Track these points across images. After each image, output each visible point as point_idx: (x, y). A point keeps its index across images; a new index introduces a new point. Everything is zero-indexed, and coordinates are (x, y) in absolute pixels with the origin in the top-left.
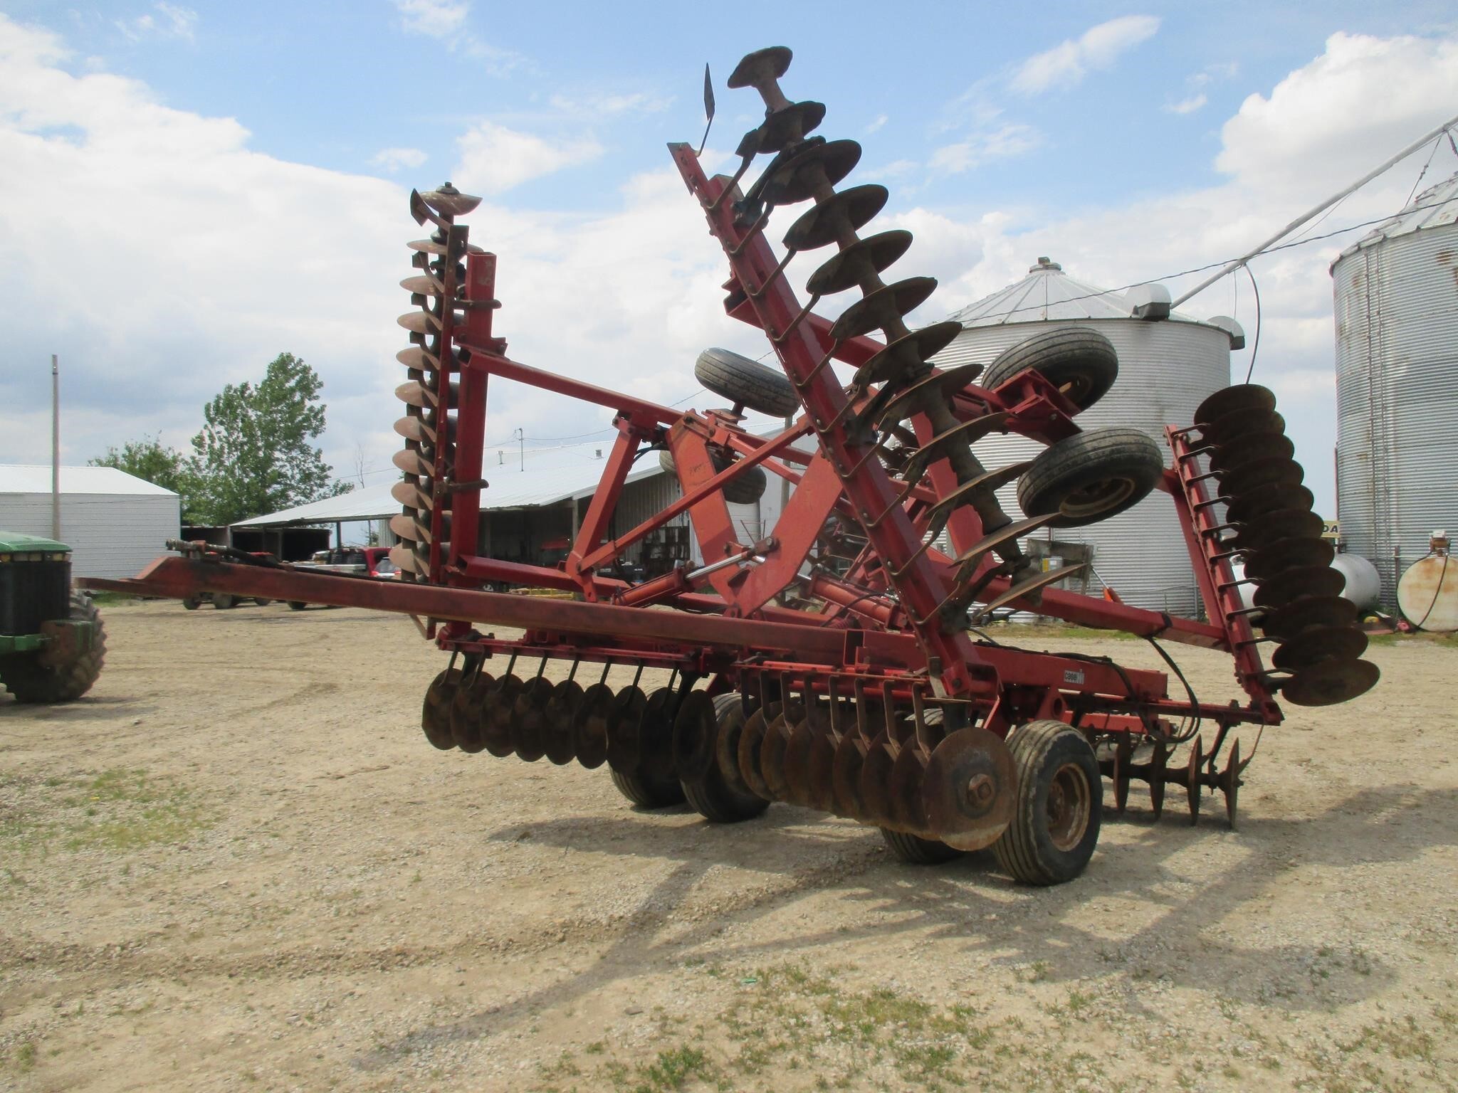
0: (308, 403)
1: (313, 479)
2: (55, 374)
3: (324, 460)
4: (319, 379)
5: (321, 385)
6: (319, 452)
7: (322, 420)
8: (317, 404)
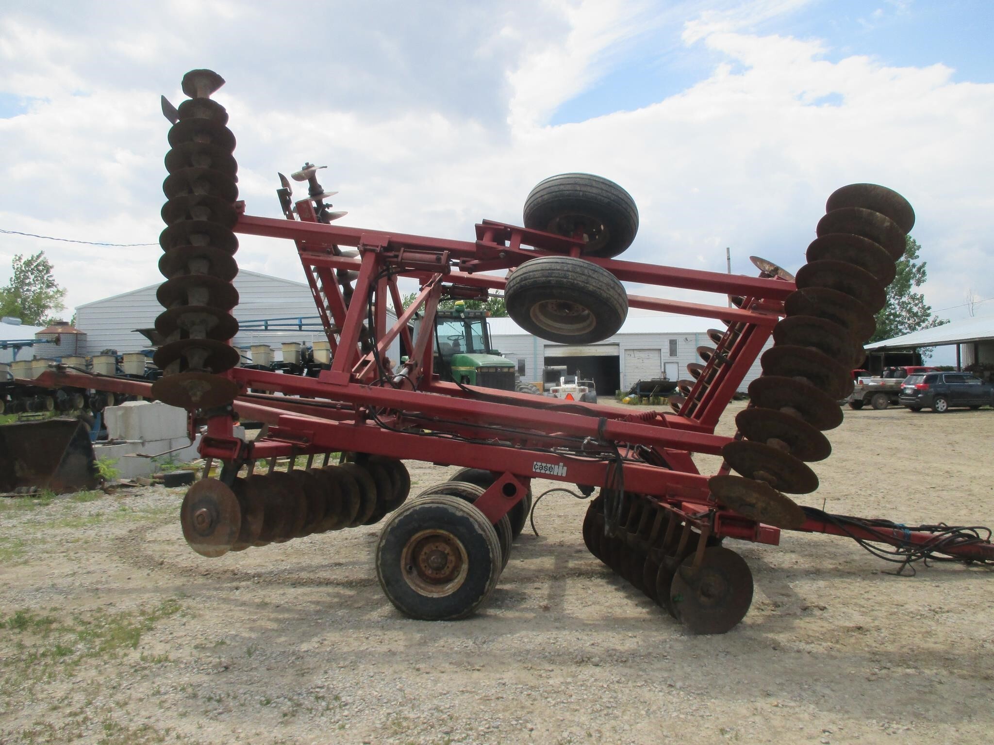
0: (912, 262)
1: (920, 318)
2: (729, 259)
3: (926, 303)
4: (918, 244)
5: (919, 247)
6: (922, 297)
7: (924, 273)
8: (918, 262)
